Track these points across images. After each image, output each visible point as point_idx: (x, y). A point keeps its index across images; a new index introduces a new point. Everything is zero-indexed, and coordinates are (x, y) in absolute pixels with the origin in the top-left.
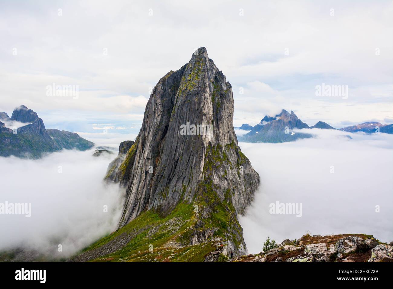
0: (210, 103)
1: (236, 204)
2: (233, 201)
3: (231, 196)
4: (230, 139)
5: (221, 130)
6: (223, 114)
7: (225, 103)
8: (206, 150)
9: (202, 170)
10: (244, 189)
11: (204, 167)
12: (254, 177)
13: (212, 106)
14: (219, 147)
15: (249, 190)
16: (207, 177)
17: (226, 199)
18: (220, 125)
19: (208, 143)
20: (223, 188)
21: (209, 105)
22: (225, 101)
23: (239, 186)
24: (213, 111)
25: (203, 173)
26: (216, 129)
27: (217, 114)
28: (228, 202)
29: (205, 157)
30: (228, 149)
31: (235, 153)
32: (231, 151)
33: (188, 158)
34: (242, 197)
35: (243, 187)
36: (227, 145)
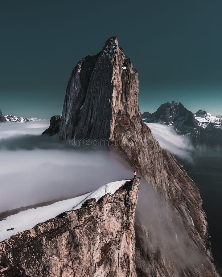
0: (119, 79)
1: (141, 161)
2: (139, 160)
3: (137, 155)
4: (136, 112)
5: (129, 103)
6: (131, 92)
7: (132, 83)
8: (116, 115)
9: (112, 131)
10: (147, 151)
11: (114, 129)
12: (155, 143)
13: (121, 82)
14: (128, 115)
15: (151, 152)
16: (117, 136)
17: (133, 157)
18: (128, 98)
19: (118, 110)
20: (130, 148)
21: (119, 80)
22: (132, 81)
23: (143, 149)
24: (123, 86)
25: (113, 134)
26: (124, 101)
27: (125, 89)
28: (135, 159)
29: (116, 121)
30: (135, 119)
31: (140, 123)
32: (137, 121)
33: (101, 122)
34: (146, 157)
35: (147, 149)
36: (134, 116)
